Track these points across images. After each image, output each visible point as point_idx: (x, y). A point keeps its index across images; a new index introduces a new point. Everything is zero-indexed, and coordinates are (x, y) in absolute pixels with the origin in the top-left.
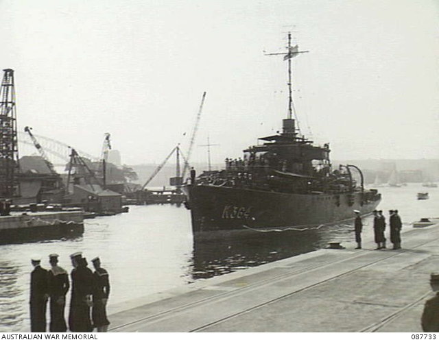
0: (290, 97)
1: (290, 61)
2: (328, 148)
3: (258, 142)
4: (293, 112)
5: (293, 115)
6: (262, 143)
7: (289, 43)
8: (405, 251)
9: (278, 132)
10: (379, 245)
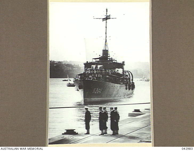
0: (106, 40)
1: (106, 22)
2: (124, 63)
3: (92, 60)
4: (107, 46)
5: (107, 47)
6: (94, 60)
7: (107, 13)
8: (122, 136)
9: (100, 55)
10: (102, 132)
